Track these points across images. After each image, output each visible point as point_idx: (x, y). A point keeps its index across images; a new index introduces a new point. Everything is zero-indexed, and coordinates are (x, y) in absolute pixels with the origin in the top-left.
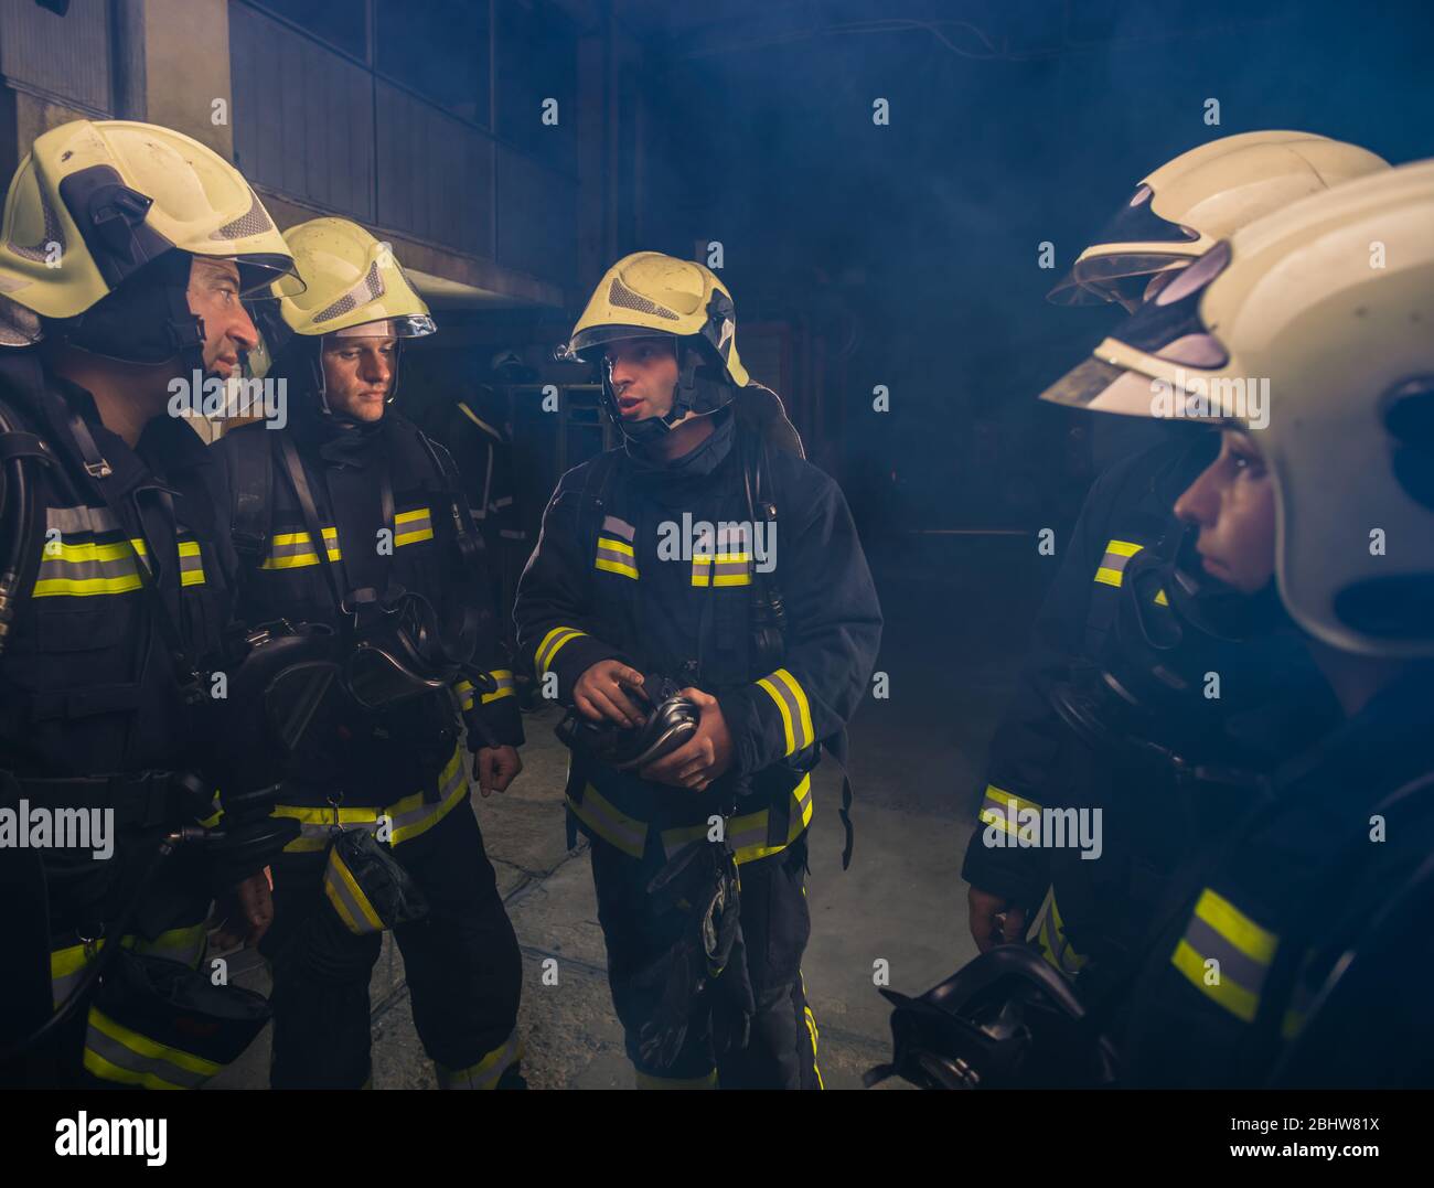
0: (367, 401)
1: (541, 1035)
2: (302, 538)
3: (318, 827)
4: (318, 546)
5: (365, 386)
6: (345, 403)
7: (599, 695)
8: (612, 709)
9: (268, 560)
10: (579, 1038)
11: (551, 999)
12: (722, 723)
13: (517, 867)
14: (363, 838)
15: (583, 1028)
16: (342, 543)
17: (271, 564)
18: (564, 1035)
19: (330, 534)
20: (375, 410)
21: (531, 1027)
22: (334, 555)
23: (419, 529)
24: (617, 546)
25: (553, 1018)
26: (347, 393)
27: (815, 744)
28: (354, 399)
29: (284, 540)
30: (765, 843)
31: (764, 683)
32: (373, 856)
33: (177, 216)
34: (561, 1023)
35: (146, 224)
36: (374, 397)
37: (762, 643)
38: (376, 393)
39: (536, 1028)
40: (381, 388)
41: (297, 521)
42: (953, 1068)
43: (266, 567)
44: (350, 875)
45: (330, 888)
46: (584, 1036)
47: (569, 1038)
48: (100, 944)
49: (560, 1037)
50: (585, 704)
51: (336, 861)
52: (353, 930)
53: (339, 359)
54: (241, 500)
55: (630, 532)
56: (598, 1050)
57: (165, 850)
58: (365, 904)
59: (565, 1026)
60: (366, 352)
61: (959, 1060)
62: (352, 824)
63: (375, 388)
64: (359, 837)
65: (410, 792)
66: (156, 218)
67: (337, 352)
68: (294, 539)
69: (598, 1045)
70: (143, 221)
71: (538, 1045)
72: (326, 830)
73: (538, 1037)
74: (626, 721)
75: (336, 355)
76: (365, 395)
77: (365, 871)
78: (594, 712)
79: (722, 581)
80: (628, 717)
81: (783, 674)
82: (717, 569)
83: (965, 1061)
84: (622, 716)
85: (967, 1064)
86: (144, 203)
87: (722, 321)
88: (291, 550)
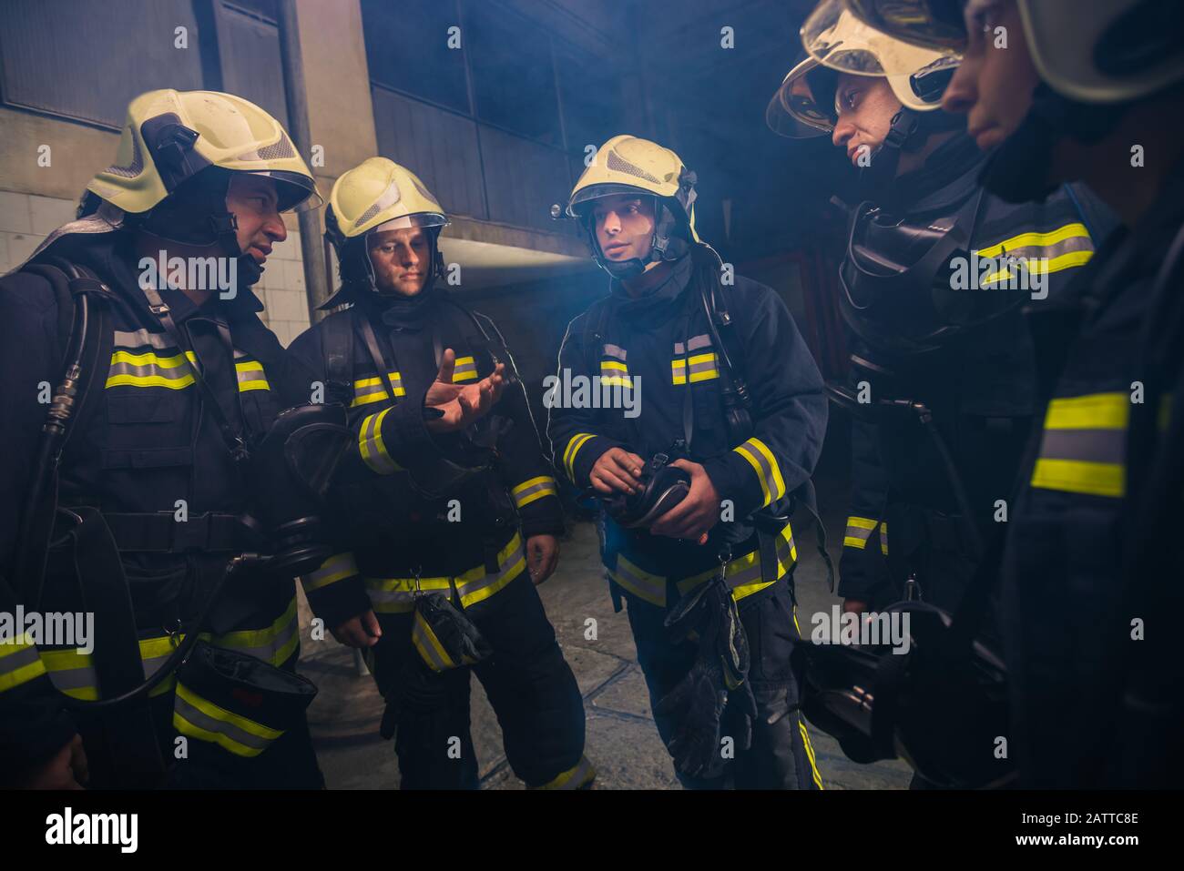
0: (405, 281)
1: (627, 774)
2: (375, 381)
3: (406, 593)
4: (387, 386)
5: (401, 270)
6: (392, 285)
7: (607, 473)
8: (618, 481)
9: (353, 401)
10: (657, 777)
11: (636, 749)
12: (709, 482)
13: (618, 657)
14: (439, 600)
15: (660, 767)
16: (404, 383)
17: (356, 402)
18: (645, 774)
19: (395, 377)
20: (412, 287)
21: (620, 769)
22: (399, 391)
23: (464, 371)
24: (613, 365)
25: (637, 762)
26: (390, 276)
27: (788, 494)
28: (397, 280)
29: (362, 384)
30: (760, 579)
31: (740, 450)
32: (448, 613)
33: (218, 144)
34: (643, 765)
35: (194, 150)
36: (410, 277)
37: (734, 420)
38: (411, 274)
39: (624, 769)
40: (413, 270)
41: (371, 370)
42: (853, 697)
43: (353, 406)
44: (428, 626)
45: (415, 637)
46: (660, 774)
47: (649, 776)
48: (182, 637)
49: (642, 776)
50: (598, 482)
51: (420, 619)
52: (432, 667)
53: (382, 253)
54: (330, 359)
55: (623, 355)
56: (671, 784)
57: (230, 568)
58: (439, 648)
59: (646, 767)
60: (400, 245)
61: (855, 688)
62: (431, 590)
63: (410, 270)
64: (436, 599)
65: (475, 565)
66: (203, 146)
67: (379, 248)
68: (369, 382)
69: (671, 781)
70: (192, 148)
71: (624, 782)
72: (411, 595)
73: (624, 776)
74: (630, 489)
75: (379, 250)
76: (403, 277)
77: (439, 623)
78: (605, 487)
79: (695, 377)
80: (631, 486)
81: (754, 442)
82: (692, 369)
83: (860, 687)
84: (626, 485)
85: (863, 689)
86: (192, 136)
87: (688, 190)
88: (367, 391)
